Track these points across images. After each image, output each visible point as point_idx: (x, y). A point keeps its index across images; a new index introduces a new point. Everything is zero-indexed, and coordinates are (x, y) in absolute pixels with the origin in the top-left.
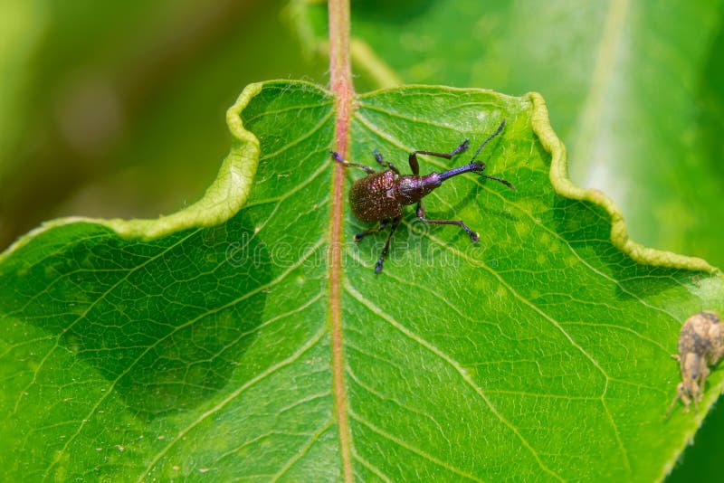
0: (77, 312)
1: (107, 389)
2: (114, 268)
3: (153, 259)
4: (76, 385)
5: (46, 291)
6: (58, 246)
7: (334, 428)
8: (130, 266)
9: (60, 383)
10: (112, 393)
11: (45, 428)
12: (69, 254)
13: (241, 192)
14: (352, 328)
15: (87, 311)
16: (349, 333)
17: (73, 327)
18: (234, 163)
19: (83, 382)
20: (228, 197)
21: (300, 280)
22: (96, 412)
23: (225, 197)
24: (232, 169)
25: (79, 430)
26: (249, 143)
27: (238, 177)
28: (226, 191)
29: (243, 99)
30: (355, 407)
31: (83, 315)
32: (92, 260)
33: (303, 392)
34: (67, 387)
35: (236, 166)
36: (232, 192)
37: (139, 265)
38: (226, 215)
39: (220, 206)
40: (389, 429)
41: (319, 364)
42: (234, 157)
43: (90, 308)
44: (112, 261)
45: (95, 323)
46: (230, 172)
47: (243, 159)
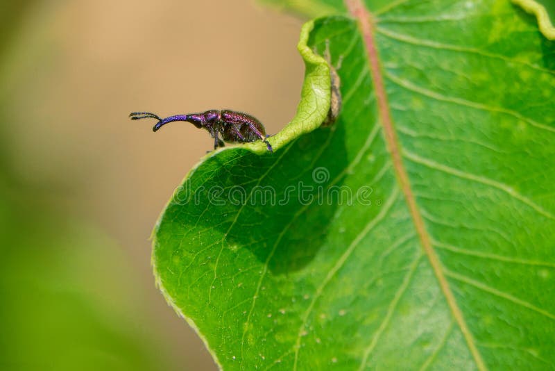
0: (230, 220)
1: (263, 270)
2: (247, 181)
3: (272, 167)
4: (243, 273)
5: (207, 209)
6: (209, 174)
7: (425, 258)
8: (259, 177)
9: (232, 274)
10: (267, 273)
11: (232, 309)
12: (216, 179)
13: (324, 101)
14: (418, 182)
15: (236, 218)
16: (416, 187)
17: (230, 231)
18: (313, 82)
19: (247, 270)
20: (317, 107)
21: (371, 158)
22: (260, 289)
23: (315, 108)
24: (313, 86)
25: (253, 305)
26: (321, 65)
27: (319, 91)
28: (314, 103)
29: (305, 36)
30: (437, 238)
31: (235, 220)
32: (232, 178)
33: (394, 238)
34: (237, 276)
35: (315, 84)
36: (318, 103)
37: (263, 174)
38: (320, 121)
39: (313, 115)
40: (468, 246)
41: (401, 214)
42: (311, 78)
43: (238, 214)
44: (245, 176)
45: (243, 225)
46: (312, 90)
47: (319, 78)
